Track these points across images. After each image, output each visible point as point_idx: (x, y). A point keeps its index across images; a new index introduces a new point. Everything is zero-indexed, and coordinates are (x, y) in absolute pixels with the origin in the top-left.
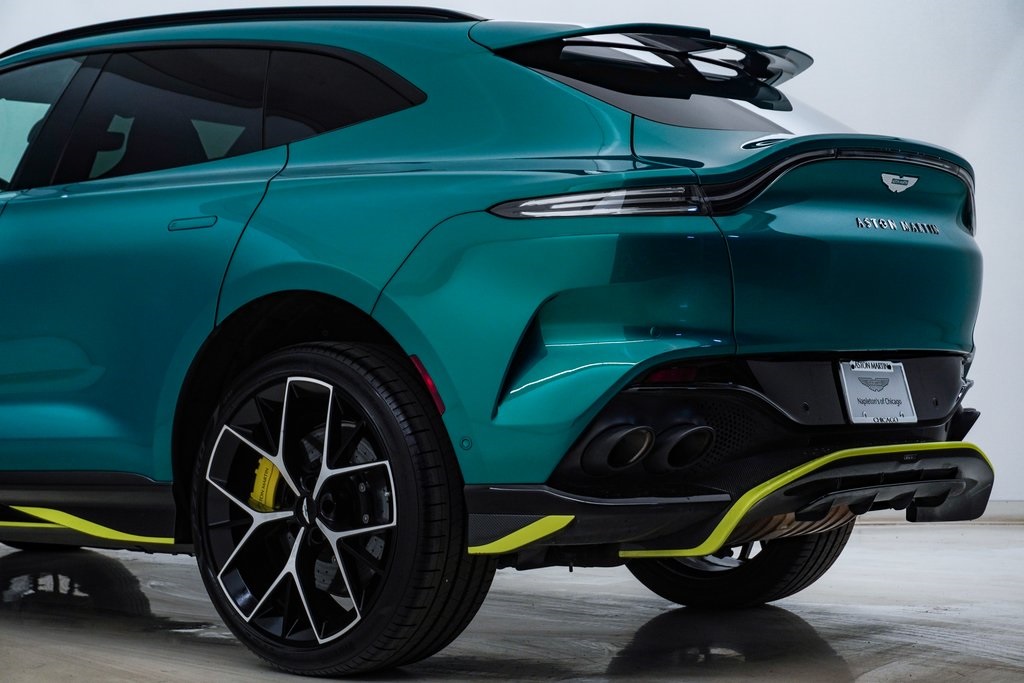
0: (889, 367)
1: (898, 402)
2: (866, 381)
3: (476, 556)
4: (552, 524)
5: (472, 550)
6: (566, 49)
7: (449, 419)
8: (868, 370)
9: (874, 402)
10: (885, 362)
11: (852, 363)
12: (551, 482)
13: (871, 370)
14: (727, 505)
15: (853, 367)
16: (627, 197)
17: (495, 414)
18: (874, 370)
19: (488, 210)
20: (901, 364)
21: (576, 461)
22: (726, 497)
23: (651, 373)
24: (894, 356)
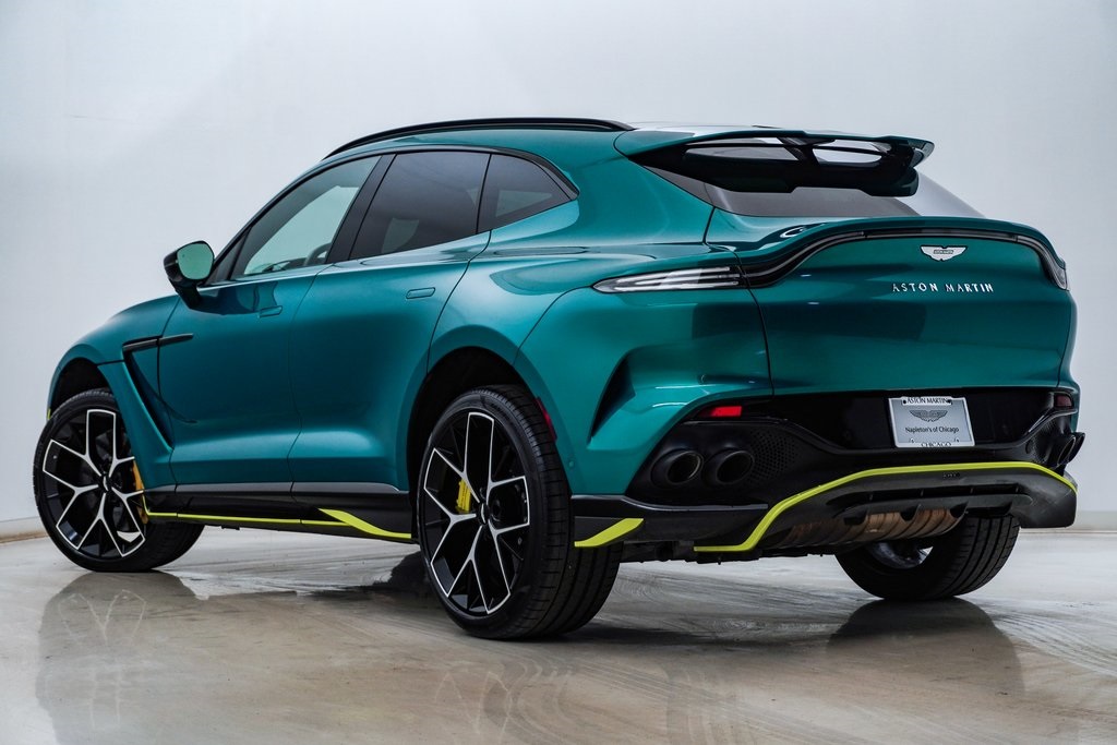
0: (949, 401)
1: (955, 430)
2: (918, 414)
3: (581, 549)
4: (628, 525)
5: (578, 544)
6: (689, 151)
7: (559, 444)
8: (923, 404)
9: (926, 430)
10: (945, 398)
11: (906, 398)
12: (629, 493)
13: (927, 404)
14: (764, 513)
15: (905, 402)
16: (702, 274)
17: (589, 440)
18: (930, 404)
19: (592, 287)
20: (964, 399)
21: (647, 477)
22: (765, 506)
23: (701, 411)
24: (956, 393)
